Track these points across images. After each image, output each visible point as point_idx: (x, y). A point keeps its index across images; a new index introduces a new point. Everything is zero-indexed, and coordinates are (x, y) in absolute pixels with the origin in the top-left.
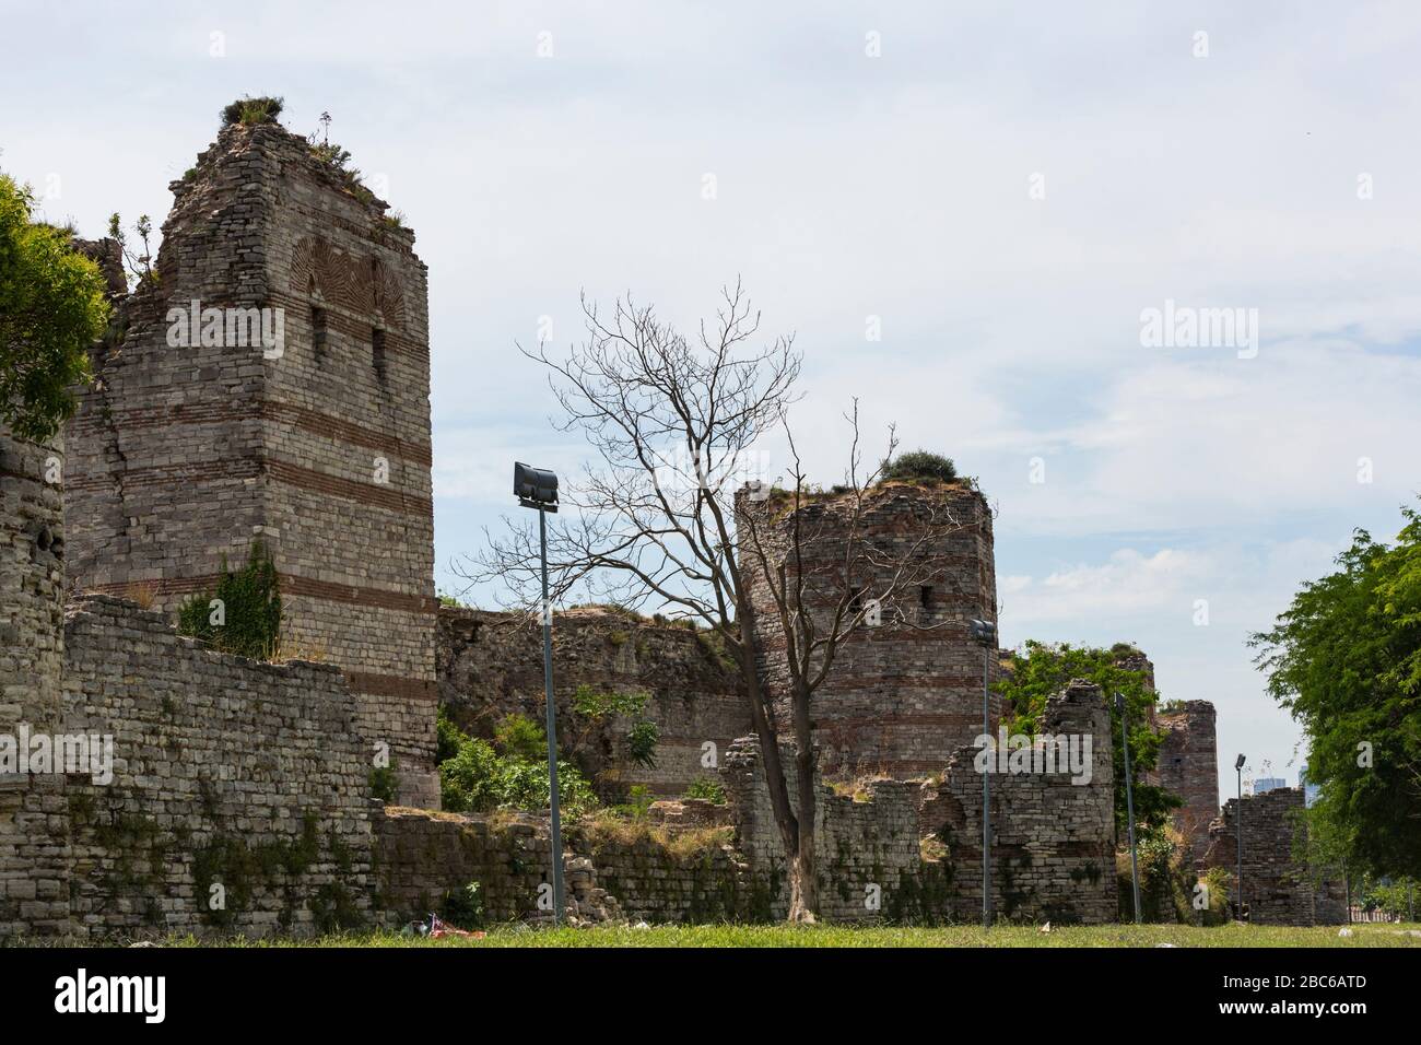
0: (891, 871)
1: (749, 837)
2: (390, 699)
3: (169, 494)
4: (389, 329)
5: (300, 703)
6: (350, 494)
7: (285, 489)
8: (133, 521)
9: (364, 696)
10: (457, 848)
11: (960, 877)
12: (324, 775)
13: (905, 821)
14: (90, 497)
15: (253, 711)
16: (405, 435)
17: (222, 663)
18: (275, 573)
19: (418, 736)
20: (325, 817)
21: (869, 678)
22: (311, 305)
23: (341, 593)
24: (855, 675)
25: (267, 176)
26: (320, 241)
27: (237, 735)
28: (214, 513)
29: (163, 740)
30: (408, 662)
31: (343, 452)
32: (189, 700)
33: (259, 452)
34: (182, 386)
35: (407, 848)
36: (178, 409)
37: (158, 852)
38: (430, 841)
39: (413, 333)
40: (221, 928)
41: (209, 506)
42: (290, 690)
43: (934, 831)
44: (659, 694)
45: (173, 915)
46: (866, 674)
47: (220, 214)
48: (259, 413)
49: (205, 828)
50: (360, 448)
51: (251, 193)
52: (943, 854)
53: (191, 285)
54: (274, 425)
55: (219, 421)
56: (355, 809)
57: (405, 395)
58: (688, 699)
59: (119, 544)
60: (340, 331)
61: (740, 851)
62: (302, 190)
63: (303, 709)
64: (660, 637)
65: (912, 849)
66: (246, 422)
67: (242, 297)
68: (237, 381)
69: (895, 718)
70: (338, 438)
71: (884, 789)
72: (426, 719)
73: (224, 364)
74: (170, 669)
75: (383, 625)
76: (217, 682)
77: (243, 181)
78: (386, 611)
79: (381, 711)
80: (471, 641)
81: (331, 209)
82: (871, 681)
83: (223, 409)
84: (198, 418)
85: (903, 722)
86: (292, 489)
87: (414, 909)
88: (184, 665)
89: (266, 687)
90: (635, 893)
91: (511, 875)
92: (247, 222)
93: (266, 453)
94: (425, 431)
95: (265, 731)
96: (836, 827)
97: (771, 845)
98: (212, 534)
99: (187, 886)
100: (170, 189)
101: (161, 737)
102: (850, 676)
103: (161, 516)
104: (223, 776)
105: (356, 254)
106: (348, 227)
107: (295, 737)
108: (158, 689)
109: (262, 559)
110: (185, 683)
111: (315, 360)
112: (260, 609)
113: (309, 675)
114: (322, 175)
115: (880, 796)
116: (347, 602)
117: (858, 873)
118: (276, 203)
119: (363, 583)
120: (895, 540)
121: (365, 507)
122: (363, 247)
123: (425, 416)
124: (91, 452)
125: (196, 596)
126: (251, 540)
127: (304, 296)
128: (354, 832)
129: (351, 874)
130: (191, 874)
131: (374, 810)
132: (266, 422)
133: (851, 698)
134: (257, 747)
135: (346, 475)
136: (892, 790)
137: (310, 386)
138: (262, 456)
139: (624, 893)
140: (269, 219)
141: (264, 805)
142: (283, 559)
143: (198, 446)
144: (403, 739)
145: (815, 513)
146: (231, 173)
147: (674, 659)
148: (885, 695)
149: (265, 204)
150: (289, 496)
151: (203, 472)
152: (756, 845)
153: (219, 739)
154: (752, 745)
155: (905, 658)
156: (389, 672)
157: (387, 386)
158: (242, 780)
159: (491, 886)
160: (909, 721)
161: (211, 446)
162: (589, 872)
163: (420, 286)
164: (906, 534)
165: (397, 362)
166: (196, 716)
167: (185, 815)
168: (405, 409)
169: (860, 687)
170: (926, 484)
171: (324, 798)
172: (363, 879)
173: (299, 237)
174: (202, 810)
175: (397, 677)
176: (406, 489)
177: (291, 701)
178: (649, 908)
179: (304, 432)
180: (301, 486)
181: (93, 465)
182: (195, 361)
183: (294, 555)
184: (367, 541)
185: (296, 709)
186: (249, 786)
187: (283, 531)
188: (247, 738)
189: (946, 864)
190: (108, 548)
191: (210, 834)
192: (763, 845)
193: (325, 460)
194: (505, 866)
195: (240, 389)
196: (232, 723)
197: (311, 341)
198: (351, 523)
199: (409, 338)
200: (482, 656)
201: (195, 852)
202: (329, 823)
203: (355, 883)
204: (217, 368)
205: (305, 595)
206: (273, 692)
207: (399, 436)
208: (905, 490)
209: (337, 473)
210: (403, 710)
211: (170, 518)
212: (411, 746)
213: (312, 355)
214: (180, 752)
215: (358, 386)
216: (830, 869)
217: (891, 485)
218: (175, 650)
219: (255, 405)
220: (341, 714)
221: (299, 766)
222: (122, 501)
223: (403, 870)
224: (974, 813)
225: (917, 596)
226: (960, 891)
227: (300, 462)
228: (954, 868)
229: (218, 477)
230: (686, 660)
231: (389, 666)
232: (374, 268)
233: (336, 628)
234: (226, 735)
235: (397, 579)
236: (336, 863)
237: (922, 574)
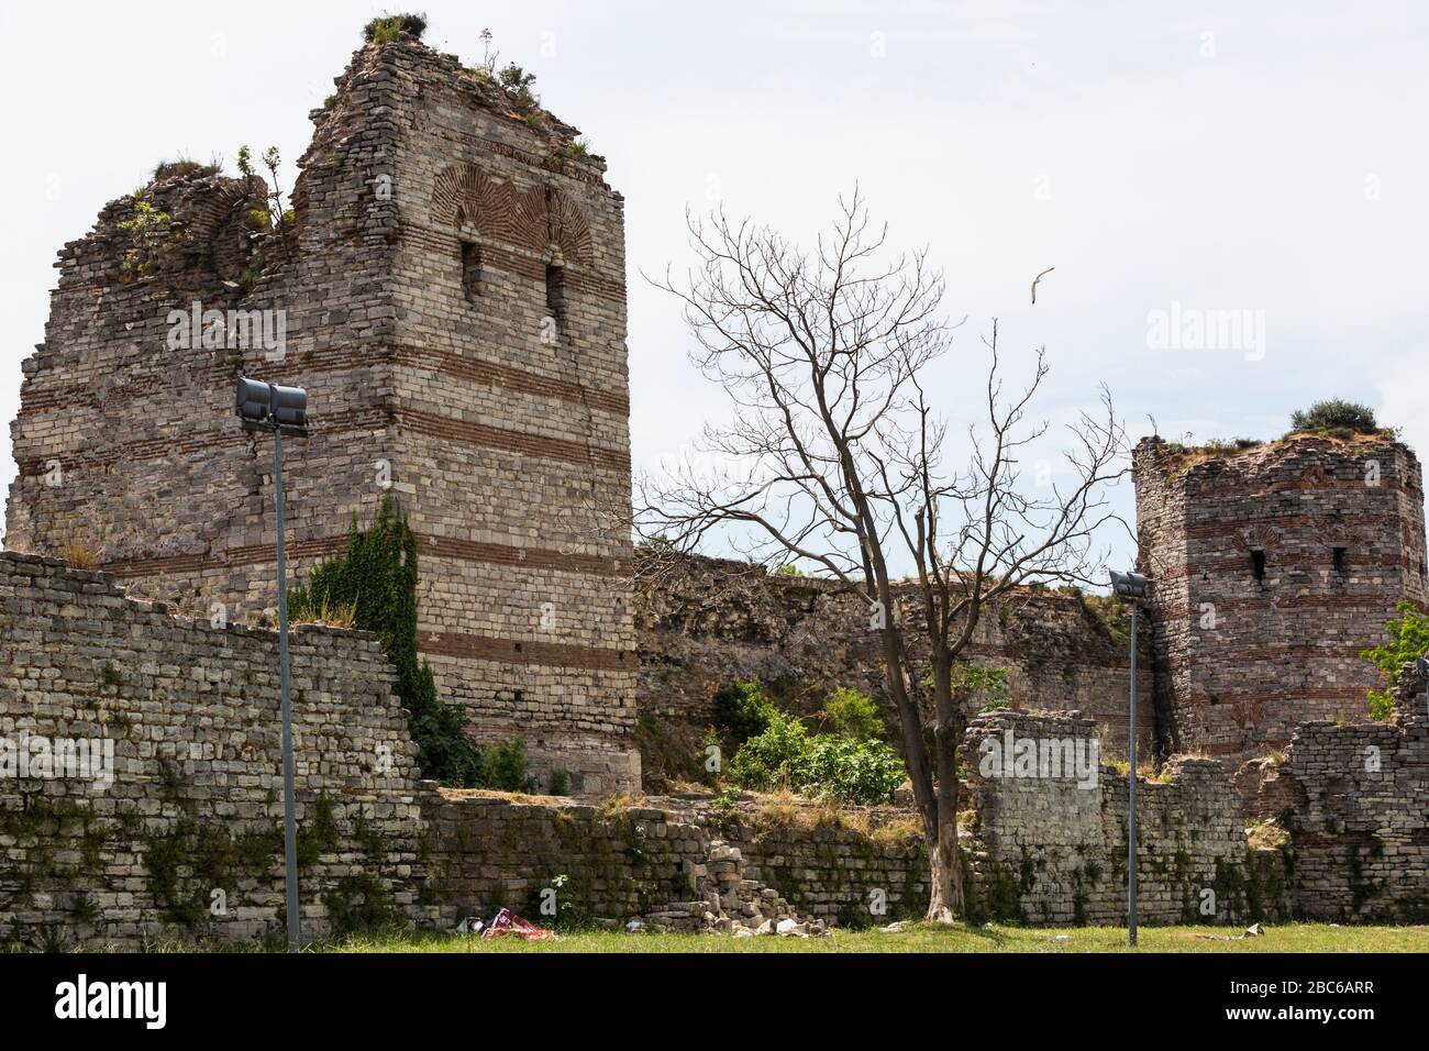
0: (1203, 861)
1: (990, 822)
2: (570, 670)
3: (301, 449)
4: (570, 266)
5: (314, 672)
6: (515, 446)
7: (423, 440)
8: (266, 479)
9: (535, 668)
10: (548, 836)
11: (1304, 867)
12: (349, 754)
13: (1227, 805)
14: (223, 454)
15: (241, 682)
16: (592, 382)
17: (195, 629)
18: (410, 533)
19: (609, 711)
20: (348, 800)
21: (1274, 649)
22: (460, 239)
23: (504, 555)
24: (1259, 644)
25: (398, 97)
26: (473, 169)
27: (218, 708)
28: (344, 468)
29: (104, 715)
30: (595, 630)
31: (504, 400)
32: (143, 670)
33: (389, 400)
34: (312, 330)
35: (472, 836)
36: (309, 356)
37: (94, 841)
38: (507, 827)
39: (603, 270)
40: (188, 926)
41: (338, 461)
42: (298, 659)
43: (1274, 815)
44: (1031, 667)
45: (117, 911)
46: (1271, 644)
47: (350, 142)
48: (388, 358)
49: (165, 813)
50: (528, 397)
51: (379, 118)
52: (1282, 841)
53: (321, 221)
54: (407, 370)
55: (349, 367)
56: (395, 793)
57: (592, 338)
58: (1068, 672)
59: (252, 505)
60: (500, 268)
61: (980, 838)
62: (447, 113)
63: (317, 680)
64: (1035, 606)
65: (1234, 837)
66: (376, 368)
67: (371, 231)
68: (366, 324)
69: (1303, 691)
70: (498, 384)
71: (1194, 769)
72: (620, 693)
73: (354, 306)
74: (114, 635)
75: (560, 590)
76: (186, 650)
77: (372, 104)
78: (565, 575)
79: (558, 683)
80: (810, 610)
81: (488, 134)
82: (1277, 651)
83: (353, 354)
84: (328, 366)
85: (1312, 696)
86: (435, 441)
87: (482, 903)
88: (137, 630)
89: (262, 655)
90: (817, 886)
91: (631, 865)
92: (375, 149)
93: (397, 401)
94: (622, 377)
95: (258, 704)
96: (1120, 812)
97: (1022, 831)
98: (343, 492)
99: (139, 880)
100: (311, 118)
101: (101, 712)
102: (1254, 647)
103: (294, 473)
104: (195, 754)
105: (522, 183)
106: (512, 153)
107: (307, 712)
108: (98, 658)
109: (391, 517)
110: (138, 651)
111: (467, 299)
112: (391, 572)
113: (327, 641)
114: (476, 97)
115: (1187, 776)
116: (510, 564)
117: (1153, 863)
118: (411, 128)
119: (532, 544)
120: (1302, 498)
121: (535, 461)
122: (533, 176)
123: (621, 361)
124: (225, 405)
125: (327, 559)
126: (381, 497)
127: (451, 230)
128: (392, 817)
129: (388, 864)
130: (144, 866)
131: (423, 793)
132: (396, 368)
133: (1256, 670)
134: (249, 722)
135: (509, 425)
136: (1205, 770)
137: (458, 328)
138: (392, 405)
139: (801, 886)
140: (402, 145)
141: (258, 787)
142: (421, 517)
143: (328, 396)
144: (588, 714)
145: (1214, 470)
146: (359, 97)
147: (1053, 629)
148: (1292, 667)
149: (396, 129)
150: (428, 448)
151: (333, 424)
152: (1000, 831)
153: (189, 714)
154: (997, 720)
155: (1314, 626)
156: (571, 641)
157: (567, 328)
158: (224, 759)
159: (599, 877)
160: (1320, 695)
161: (341, 396)
162: (736, 862)
163: (613, 218)
164: (1314, 491)
165: (581, 301)
166: (155, 687)
167: (136, 799)
168: (591, 353)
169: (1266, 658)
170: (1339, 436)
171: (348, 779)
172: (405, 870)
173: (443, 165)
174: (162, 794)
175: (580, 647)
176: (592, 441)
177: (300, 671)
178: (839, 902)
179: (449, 378)
180: (445, 437)
181: (226, 419)
182: (325, 303)
183: (437, 513)
184: (538, 498)
185: (308, 680)
186: (233, 766)
187: (421, 488)
188: (231, 712)
189: (1285, 853)
190: (242, 509)
191: (174, 822)
192: (1008, 831)
193: (480, 409)
194: (622, 856)
195: (369, 333)
196: (212, 694)
197: (460, 279)
198: (517, 478)
199: (597, 275)
200: (821, 627)
201: (151, 841)
202: (354, 808)
203: (394, 875)
204: (346, 310)
205: (452, 557)
206: (272, 660)
207: (583, 382)
208: (1314, 442)
209: (497, 423)
210: (589, 682)
211: (301, 475)
212: (600, 722)
213: (461, 294)
214: (130, 727)
215: (525, 328)
216: (1112, 857)
217: (1298, 437)
218: (123, 614)
219: (384, 350)
220: (376, 686)
221: (311, 744)
222: (255, 457)
223: (469, 860)
224: (1317, 796)
225: (1329, 558)
226: (1303, 882)
227: (445, 411)
228: (1296, 856)
229: (347, 429)
230: (1069, 630)
231: (569, 635)
232: (548, 198)
233: (494, 592)
234: (198, 709)
235: (581, 539)
236: (365, 852)
237: (1335, 535)
